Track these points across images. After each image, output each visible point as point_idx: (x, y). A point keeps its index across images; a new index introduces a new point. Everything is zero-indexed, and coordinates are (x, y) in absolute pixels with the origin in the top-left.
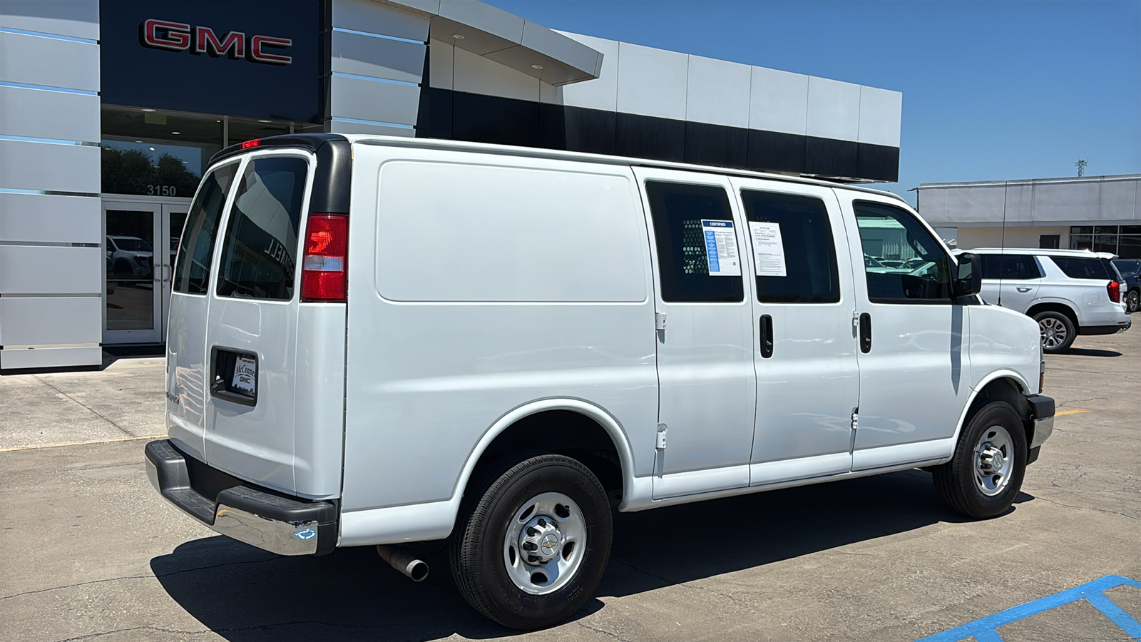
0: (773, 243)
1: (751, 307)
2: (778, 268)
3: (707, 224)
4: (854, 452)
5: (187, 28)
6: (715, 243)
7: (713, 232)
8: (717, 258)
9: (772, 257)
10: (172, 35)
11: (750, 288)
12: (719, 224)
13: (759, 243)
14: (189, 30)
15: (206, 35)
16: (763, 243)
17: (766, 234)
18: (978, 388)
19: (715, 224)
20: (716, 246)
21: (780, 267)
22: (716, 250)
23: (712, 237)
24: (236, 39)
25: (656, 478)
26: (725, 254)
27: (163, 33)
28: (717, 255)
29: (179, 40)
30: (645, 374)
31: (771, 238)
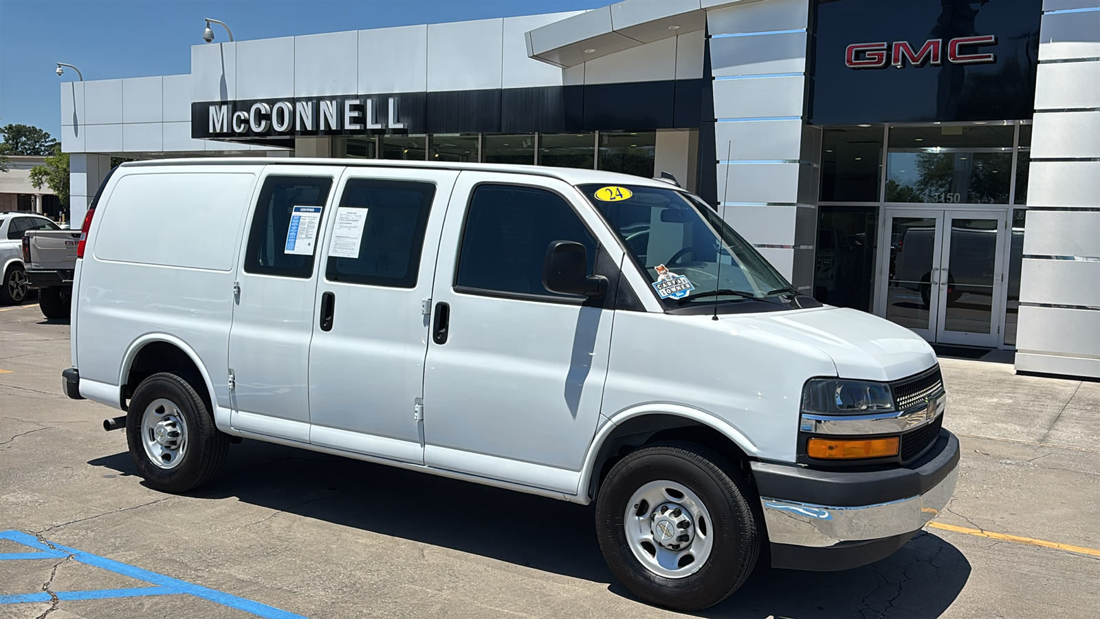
0: (355, 227)
1: (319, 282)
3: (298, 210)
5: (883, 45)
6: (298, 226)
7: (300, 217)
8: (295, 239)
9: (348, 240)
10: (868, 55)
11: (320, 266)
12: (308, 210)
13: (340, 227)
14: (885, 47)
15: (902, 47)
16: (345, 227)
17: (351, 218)
18: (616, 419)
19: (305, 210)
20: (297, 229)
21: (353, 249)
22: (296, 233)
23: (297, 221)
24: (932, 46)
25: (233, 411)
26: (304, 236)
28: (296, 236)
29: (875, 59)
30: (222, 327)
31: (353, 223)
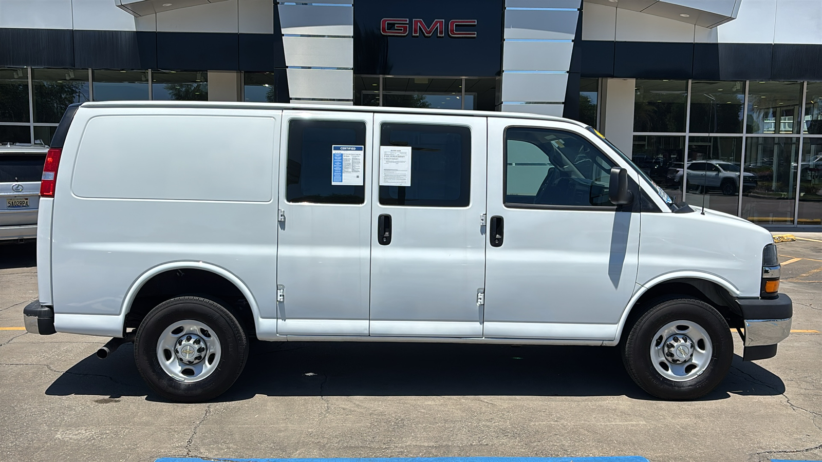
0: (402, 162)
1: (372, 207)
2: (405, 181)
3: (336, 149)
4: (485, 323)
5: (406, 21)
6: (342, 162)
7: (342, 154)
8: (342, 173)
9: (397, 172)
10: (397, 27)
11: (372, 194)
12: (349, 148)
13: (387, 161)
14: (408, 22)
15: (419, 23)
16: (391, 162)
17: (396, 155)
18: (649, 285)
19: (345, 148)
20: (342, 164)
21: (405, 179)
22: (342, 167)
23: (340, 158)
24: (438, 24)
25: (280, 321)
26: (350, 170)
27: (391, 26)
28: (342, 170)
29: (401, 30)
30: (269, 251)
31: (399, 158)
